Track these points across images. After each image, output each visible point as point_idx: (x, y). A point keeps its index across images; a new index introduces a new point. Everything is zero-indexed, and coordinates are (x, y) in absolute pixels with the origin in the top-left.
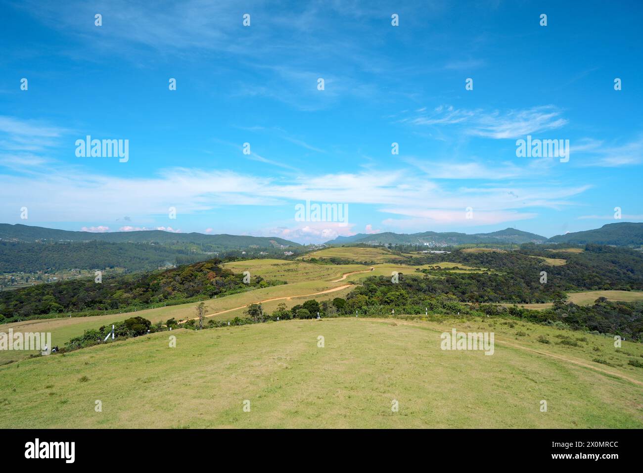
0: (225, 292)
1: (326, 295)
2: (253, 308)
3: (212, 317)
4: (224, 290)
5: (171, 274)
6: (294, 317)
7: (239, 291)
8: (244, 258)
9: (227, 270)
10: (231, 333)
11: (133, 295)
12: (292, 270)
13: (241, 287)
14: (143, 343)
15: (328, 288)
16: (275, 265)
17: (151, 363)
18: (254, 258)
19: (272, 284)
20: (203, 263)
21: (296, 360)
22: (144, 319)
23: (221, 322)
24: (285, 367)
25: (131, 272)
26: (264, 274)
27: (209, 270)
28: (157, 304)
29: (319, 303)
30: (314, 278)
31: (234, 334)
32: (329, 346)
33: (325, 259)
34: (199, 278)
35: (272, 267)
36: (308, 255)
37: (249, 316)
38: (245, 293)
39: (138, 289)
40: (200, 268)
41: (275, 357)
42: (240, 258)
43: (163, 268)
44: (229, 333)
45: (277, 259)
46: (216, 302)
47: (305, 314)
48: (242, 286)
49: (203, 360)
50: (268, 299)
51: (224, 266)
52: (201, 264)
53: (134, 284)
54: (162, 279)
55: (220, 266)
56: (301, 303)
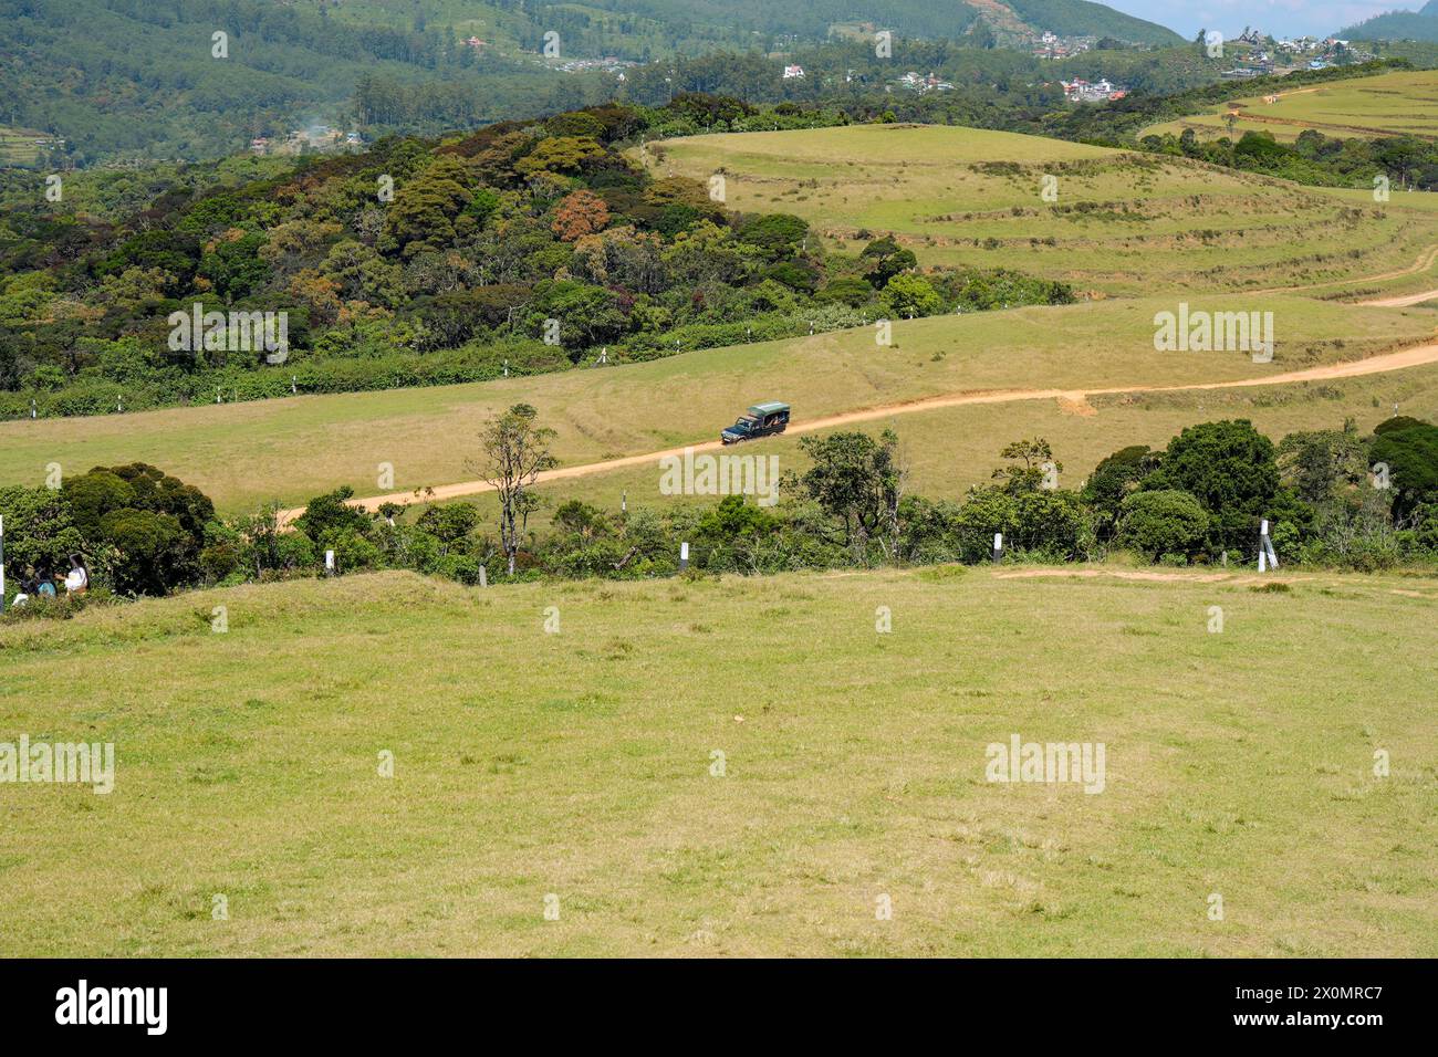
0: (666, 326)
1: (1326, 391)
2: (838, 458)
3: (583, 480)
4: (658, 313)
5: (331, 192)
6: (1104, 533)
7: (752, 325)
8: (795, 110)
9: (677, 187)
10: (697, 628)
11: (100, 311)
12: (1108, 212)
13: (764, 305)
14: (170, 645)
15: (1341, 350)
16: (994, 168)
17: (222, 788)
18: (857, 112)
19: (974, 297)
20: (529, 132)
21: (1098, 858)
22: (172, 484)
23: (634, 521)
24: (1025, 902)
25: (90, 159)
26: (919, 230)
27: (564, 181)
28: (247, 378)
29: (1276, 442)
30: (1260, 277)
31: (717, 634)
32: (1325, 782)
33: (1337, 146)
34: (502, 225)
35: (976, 180)
36: (1223, 109)
37: (811, 509)
38: (795, 346)
39: (135, 271)
40: (506, 165)
41: (963, 830)
42: (766, 109)
43: (282, 149)
44: (682, 630)
45: (1009, 126)
46: (607, 388)
47: (1178, 527)
48: (773, 297)
49: (522, 797)
50: (939, 395)
51: (660, 154)
52: (513, 135)
53: (107, 243)
54: (277, 219)
55: (638, 154)
56: (1157, 434)
